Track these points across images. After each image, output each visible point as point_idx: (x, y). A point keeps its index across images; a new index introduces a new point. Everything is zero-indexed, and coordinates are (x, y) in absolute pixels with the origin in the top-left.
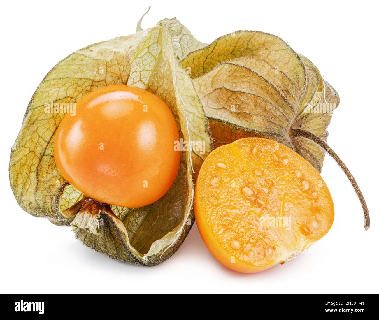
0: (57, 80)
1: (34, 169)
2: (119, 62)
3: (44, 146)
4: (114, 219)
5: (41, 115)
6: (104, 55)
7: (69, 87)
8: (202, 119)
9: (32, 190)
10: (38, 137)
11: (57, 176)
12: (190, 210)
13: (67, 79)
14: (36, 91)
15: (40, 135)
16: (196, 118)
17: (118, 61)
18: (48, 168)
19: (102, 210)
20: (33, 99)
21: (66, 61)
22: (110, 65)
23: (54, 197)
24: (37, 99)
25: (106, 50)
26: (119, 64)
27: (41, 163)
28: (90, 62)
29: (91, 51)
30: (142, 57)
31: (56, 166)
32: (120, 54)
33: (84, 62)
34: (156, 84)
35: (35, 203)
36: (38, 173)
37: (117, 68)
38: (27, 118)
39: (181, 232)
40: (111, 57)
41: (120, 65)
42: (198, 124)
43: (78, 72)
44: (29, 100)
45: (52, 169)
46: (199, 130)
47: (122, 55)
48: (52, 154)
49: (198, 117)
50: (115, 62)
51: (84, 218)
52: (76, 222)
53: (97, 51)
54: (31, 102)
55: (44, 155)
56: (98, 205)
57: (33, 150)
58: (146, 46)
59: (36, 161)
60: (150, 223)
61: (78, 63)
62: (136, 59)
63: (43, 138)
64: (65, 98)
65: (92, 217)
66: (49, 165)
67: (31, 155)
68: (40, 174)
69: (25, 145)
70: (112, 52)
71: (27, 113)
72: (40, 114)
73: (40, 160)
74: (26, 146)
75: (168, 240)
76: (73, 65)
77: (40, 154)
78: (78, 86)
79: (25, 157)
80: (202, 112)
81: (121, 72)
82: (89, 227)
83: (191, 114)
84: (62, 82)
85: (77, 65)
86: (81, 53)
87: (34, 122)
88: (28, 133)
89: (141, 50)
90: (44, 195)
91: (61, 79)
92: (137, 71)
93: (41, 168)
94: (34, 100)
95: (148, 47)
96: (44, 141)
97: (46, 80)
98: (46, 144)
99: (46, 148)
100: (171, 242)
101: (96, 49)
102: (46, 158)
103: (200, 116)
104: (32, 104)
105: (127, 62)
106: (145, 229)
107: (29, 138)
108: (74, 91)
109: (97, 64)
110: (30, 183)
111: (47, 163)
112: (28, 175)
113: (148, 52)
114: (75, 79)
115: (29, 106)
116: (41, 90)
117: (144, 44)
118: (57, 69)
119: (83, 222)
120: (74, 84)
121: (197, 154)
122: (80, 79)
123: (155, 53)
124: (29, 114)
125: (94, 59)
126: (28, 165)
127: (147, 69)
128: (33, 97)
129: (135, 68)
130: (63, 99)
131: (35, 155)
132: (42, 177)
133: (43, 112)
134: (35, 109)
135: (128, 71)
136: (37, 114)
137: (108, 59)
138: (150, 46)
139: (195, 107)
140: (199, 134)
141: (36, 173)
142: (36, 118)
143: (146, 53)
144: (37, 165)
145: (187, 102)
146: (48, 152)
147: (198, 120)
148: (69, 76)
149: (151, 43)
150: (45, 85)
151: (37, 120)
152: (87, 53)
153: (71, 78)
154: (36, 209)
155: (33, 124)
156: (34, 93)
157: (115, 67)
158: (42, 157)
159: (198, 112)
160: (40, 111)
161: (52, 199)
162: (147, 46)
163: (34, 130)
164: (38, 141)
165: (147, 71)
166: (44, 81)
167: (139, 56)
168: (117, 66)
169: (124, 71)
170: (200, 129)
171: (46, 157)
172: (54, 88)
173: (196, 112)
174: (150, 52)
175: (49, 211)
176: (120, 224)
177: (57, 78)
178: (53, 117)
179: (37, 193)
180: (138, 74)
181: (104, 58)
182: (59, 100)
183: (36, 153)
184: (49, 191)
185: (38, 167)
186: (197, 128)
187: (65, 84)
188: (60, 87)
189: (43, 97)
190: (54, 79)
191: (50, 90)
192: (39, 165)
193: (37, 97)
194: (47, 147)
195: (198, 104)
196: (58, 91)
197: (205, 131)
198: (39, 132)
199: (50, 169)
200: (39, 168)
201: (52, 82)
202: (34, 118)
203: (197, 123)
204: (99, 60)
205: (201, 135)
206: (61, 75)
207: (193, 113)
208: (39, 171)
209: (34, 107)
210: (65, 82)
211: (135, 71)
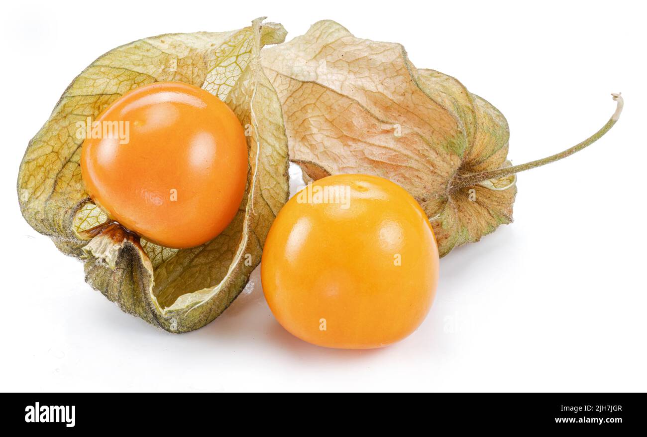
0: (110, 68)
1: (53, 175)
2: (193, 62)
3: (72, 151)
4: (141, 254)
5: (79, 108)
6: (177, 50)
7: (122, 81)
8: (283, 157)
9: (43, 198)
10: (67, 135)
11: (80, 191)
12: (237, 262)
13: (122, 71)
14: (79, 75)
15: (71, 135)
16: (275, 153)
17: (193, 60)
18: (71, 179)
19: (128, 239)
20: (72, 85)
21: (128, 47)
22: (181, 65)
23: (70, 211)
24: (78, 86)
25: (182, 43)
26: (193, 65)
27: (63, 170)
28: (158, 54)
29: (163, 42)
30: (226, 67)
31: (81, 179)
32: (197, 51)
33: (150, 54)
34: (234, 102)
35: (43, 213)
36: (56, 181)
37: (190, 71)
38: (59, 107)
39: (220, 288)
40: (186, 53)
41: (195, 66)
42: (276, 163)
43: (139, 65)
44: (68, 84)
45: (76, 181)
46: (275, 170)
47: (200, 53)
48: (79, 162)
49: (279, 153)
50: (190, 62)
51: (103, 244)
52: (90, 247)
53: (170, 43)
54: (69, 88)
55: (69, 161)
56: (124, 233)
57: (57, 151)
58: (234, 53)
59: (58, 166)
60: (185, 281)
61: (141, 54)
62: (217, 67)
63: (73, 139)
64: (115, 94)
65: (114, 244)
66: (73, 176)
67: (53, 157)
68: (59, 183)
69: (49, 141)
70: (187, 47)
71: (60, 101)
72: (77, 107)
73: (64, 166)
74: (49, 143)
75: (200, 295)
76: (134, 54)
77: (66, 158)
78: (135, 83)
79: (45, 157)
80: (284, 148)
81: (194, 77)
82: (106, 256)
83: (270, 147)
84: (116, 72)
85: (139, 55)
86: (150, 42)
87: (67, 115)
88: (56, 126)
89: (227, 56)
90: (57, 205)
91: (114, 68)
92: (215, 82)
93: (62, 177)
94: (74, 86)
95: (237, 56)
96: (74, 142)
97: (95, 64)
98: (76, 147)
99: (75, 152)
100: (203, 298)
101: (168, 40)
102: (72, 166)
103: (280, 152)
104: (70, 91)
105: (204, 64)
106: (177, 287)
107: (55, 133)
108: (128, 88)
109: (165, 59)
110: (42, 190)
111: (71, 173)
112: (43, 181)
113: (235, 62)
114: (133, 73)
115: (65, 93)
116: (86, 75)
117: (233, 50)
118: (112, 55)
119: (100, 248)
120: (130, 79)
121: (265, 199)
122: (140, 74)
123: (243, 65)
124: (63, 102)
125: (163, 53)
126: (46, 168)
127: (228, 84)
128: (74, 82)
129: (214, 78)
130: (111, 95)
131: (58, 157)
132: (60, 188)
133: (81, 105)
134: (73, 98)
135: (202, 76)
136: (74, 106)
137: (181, 56)
138: (241, 55)
139: (277, 138)
140: (274, 176)
141: (53, 180)
142: (71, 110)
143: (233, 63)
144: (58, 171)
145: (269, 130)
146: (76, 158)
147: (277, 157)
148: (127, 67)
149: (241, 52)
150: (91, 70)
151: (71, 113)
152: (156, 43)
153: (128, 70)
154: (42, 221)
155: (65, 117)
156: (76, 78)
157: (187, 67)
158: (67, 163)
159: (279, 146)
160: (78, 102)
161: (66, 212)
162: (236, 54)
163: (64, 125)
164: (66, 141)
165: (229, 86)
166: (92, 65)
167: (222, 64)
168: (191, 68)
169: (198, 76)
170: (277, 169)
171: (71, 164)
172: (103, 78)
173: (277, 146)
174: (238, 63)
175: (59, 226)
176: (147, 262)
177: (110, 66)
178: (93, 115)
179: (49, 202)
180: (216, 87)
181: (176, 53)
182: (106, 94)
183: (59, 156)
184: (65, 203)
185: (58, 174)
186: (274, 167)
187: (118, 76)
188: (111, 78)
189: (87, 86)
190: (106, 66)
191: (97, 79)
192: (60, 172)
193: (79, 83)
194: (76, 150)
195: (282, 137)
196: (106, 83)
197: (284, 175)
198: (70, 130)
199: (73, 180)
200: (59, 176)
201: (103, 69)
202: (69, 110)
203: (275, 161)
204: (169, 55)
205: (277, 178)
206: (117, 64)
207: (273, 146)
208: (59, 179)
209: (72, 95)
210: (118, 74)
211: (213, 82)
